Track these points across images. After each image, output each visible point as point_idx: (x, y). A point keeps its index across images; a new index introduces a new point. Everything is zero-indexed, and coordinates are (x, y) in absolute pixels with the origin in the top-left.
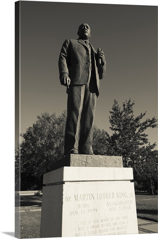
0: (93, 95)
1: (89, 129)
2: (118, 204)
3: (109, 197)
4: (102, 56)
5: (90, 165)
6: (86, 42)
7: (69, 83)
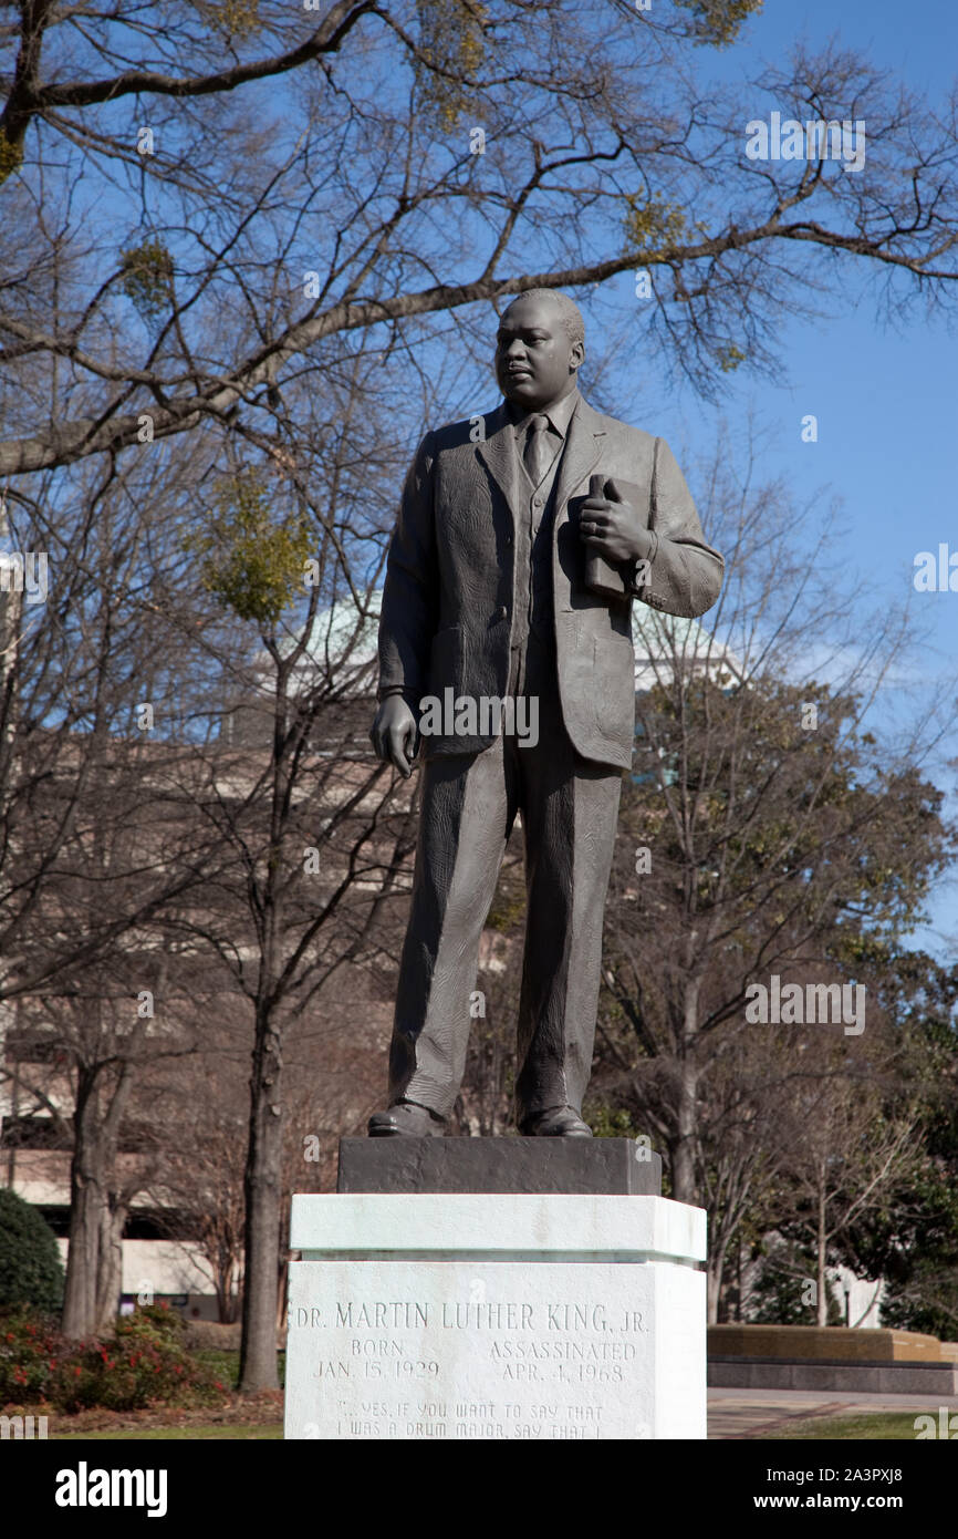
2: (553, 1352)
3: (504, 1322)
4: (602, 534)
5: (440, 1182)
6: (532, 431)
7: (412, 752)
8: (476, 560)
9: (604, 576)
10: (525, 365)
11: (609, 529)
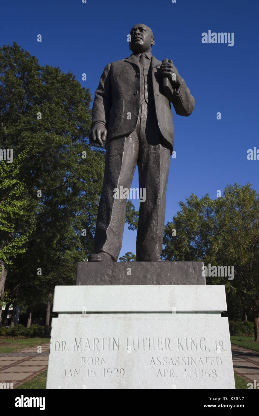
0: (155, 148)
1: (151, 214)
2: (181, 362)
3: (156, 347)
4: (169, 71)
5: (122, 281)
6: (141, 58)
7: (104, 138)
10: (140, 36)
11: (171, 69)
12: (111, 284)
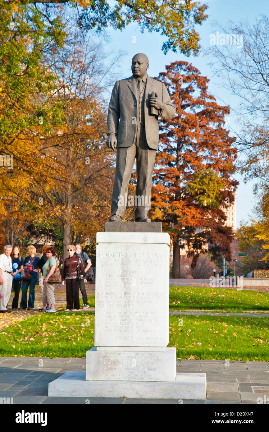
0: (145, 153)
1: (142, 191)
2: (148, 261)
3: (138, 256)
5: (125, 230)
6: (139, 82)
7: (116, 146)
8: (129, 108)
9: (155, 112)
10: (138, 69)
11: (156, 103)
12: (120, 232)
